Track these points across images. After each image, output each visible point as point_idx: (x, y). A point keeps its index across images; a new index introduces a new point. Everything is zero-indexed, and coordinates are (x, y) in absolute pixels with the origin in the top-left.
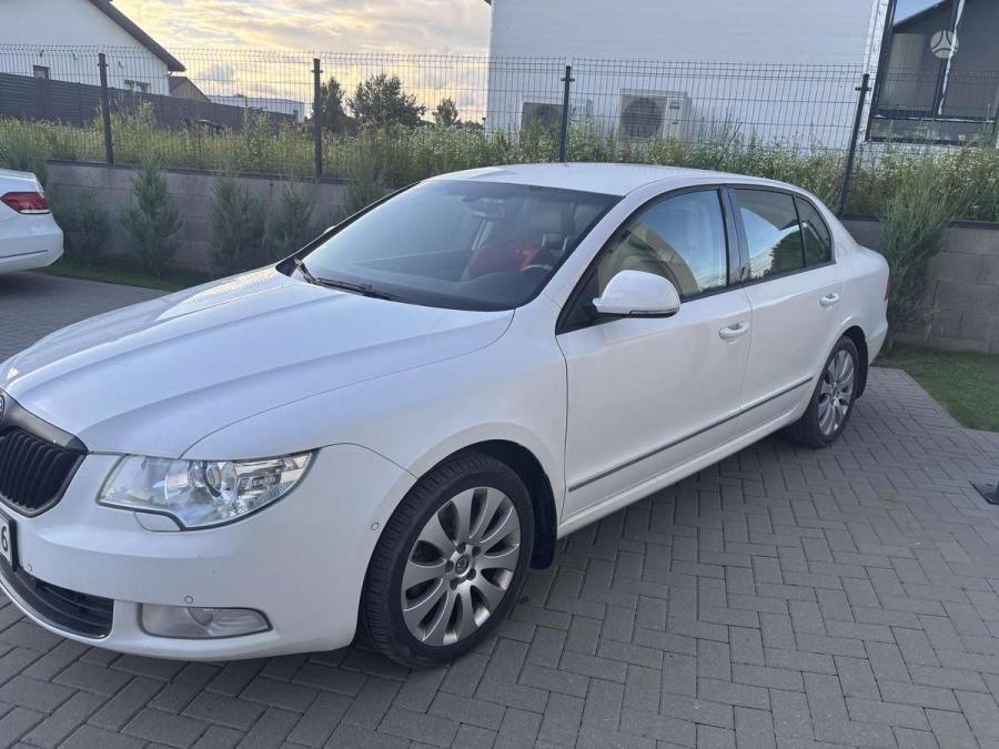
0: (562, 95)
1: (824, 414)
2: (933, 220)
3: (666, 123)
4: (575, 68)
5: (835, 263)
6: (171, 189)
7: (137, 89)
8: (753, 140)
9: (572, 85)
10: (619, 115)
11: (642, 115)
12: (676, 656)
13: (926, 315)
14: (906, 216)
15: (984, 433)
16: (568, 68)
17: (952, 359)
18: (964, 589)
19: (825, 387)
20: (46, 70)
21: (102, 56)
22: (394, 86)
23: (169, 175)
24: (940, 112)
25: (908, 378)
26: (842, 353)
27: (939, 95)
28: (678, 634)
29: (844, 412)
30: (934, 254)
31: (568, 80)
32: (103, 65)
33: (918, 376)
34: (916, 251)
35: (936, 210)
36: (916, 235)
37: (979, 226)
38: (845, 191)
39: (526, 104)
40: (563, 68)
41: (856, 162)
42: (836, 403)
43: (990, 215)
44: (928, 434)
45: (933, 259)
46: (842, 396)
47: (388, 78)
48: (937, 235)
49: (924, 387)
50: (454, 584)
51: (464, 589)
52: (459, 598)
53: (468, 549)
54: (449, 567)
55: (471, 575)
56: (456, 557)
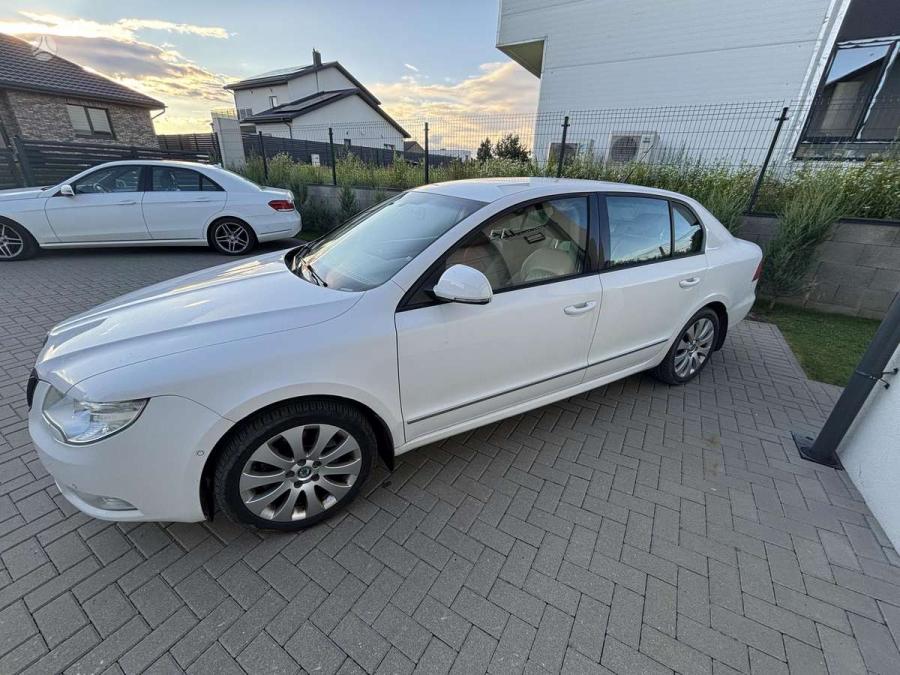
0: (561, 136)
1: (680, 363)
2: (823, 216)
3: (640, 151)
4: (571, 117)
5: (704, 253)
6: (357, 198)
7: (390, 148)
8: (699, 162)
9: (568, 128)
10: (609, 146)
11: (625, 147)
12: (459, 559)
13: (804, 286)
14: (799, 215)
15: (826, 386)
16: (567, 118)
17: (821, 320)
18: (736, 549)
19: (682, 345)
20: (349, 141)
21: (330, 130)
22: (515, 141)
23: (357, 191)
24: (859, 137)
25: (778, 332)
26: (702, 321)
27: (860, 124)
28: (473, 538)
29: (701, 362)
30: (820, 243)
31: (566, 126)
32: (331, 134)
33: (787, 331)
34: (804, 241)
35: (826, 211)
36: (806, 228)
37: (869, 223)
38: (754, 196)
39: (553, 144)
40: (563, 118)
41: (767, 174)
42: (694, 355)
43: (880, 214)
44: (773, 382)
45: (819, 248)
46: (700, 350)
47: (513, 137)
48: (824, 230)
49: (788, 340)
50: (298, 484)
51: (308, 487)
52: (303, 493)
53: (309, 463)
54: (290, 474)
55: (315, 478)
56: (296, 468)
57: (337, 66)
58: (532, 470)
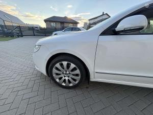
50: (65, 77)
51: (67, 78)
52: (65, 79)
53: (68, 72)
54: (63, 73)
55: (69, 77)
56: (65, 72)
57: (107, 14)
58: (143, 111)
